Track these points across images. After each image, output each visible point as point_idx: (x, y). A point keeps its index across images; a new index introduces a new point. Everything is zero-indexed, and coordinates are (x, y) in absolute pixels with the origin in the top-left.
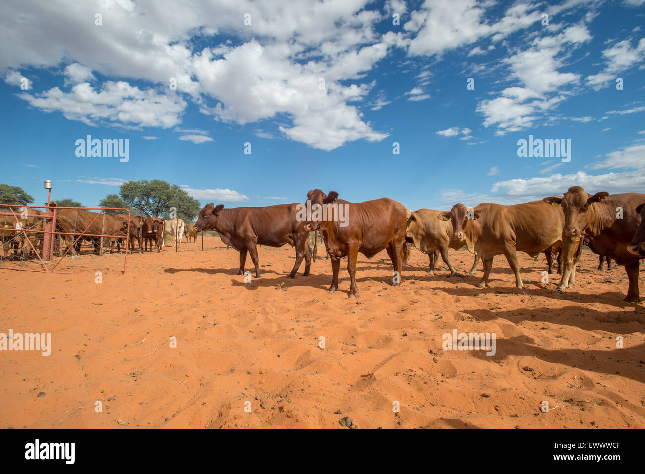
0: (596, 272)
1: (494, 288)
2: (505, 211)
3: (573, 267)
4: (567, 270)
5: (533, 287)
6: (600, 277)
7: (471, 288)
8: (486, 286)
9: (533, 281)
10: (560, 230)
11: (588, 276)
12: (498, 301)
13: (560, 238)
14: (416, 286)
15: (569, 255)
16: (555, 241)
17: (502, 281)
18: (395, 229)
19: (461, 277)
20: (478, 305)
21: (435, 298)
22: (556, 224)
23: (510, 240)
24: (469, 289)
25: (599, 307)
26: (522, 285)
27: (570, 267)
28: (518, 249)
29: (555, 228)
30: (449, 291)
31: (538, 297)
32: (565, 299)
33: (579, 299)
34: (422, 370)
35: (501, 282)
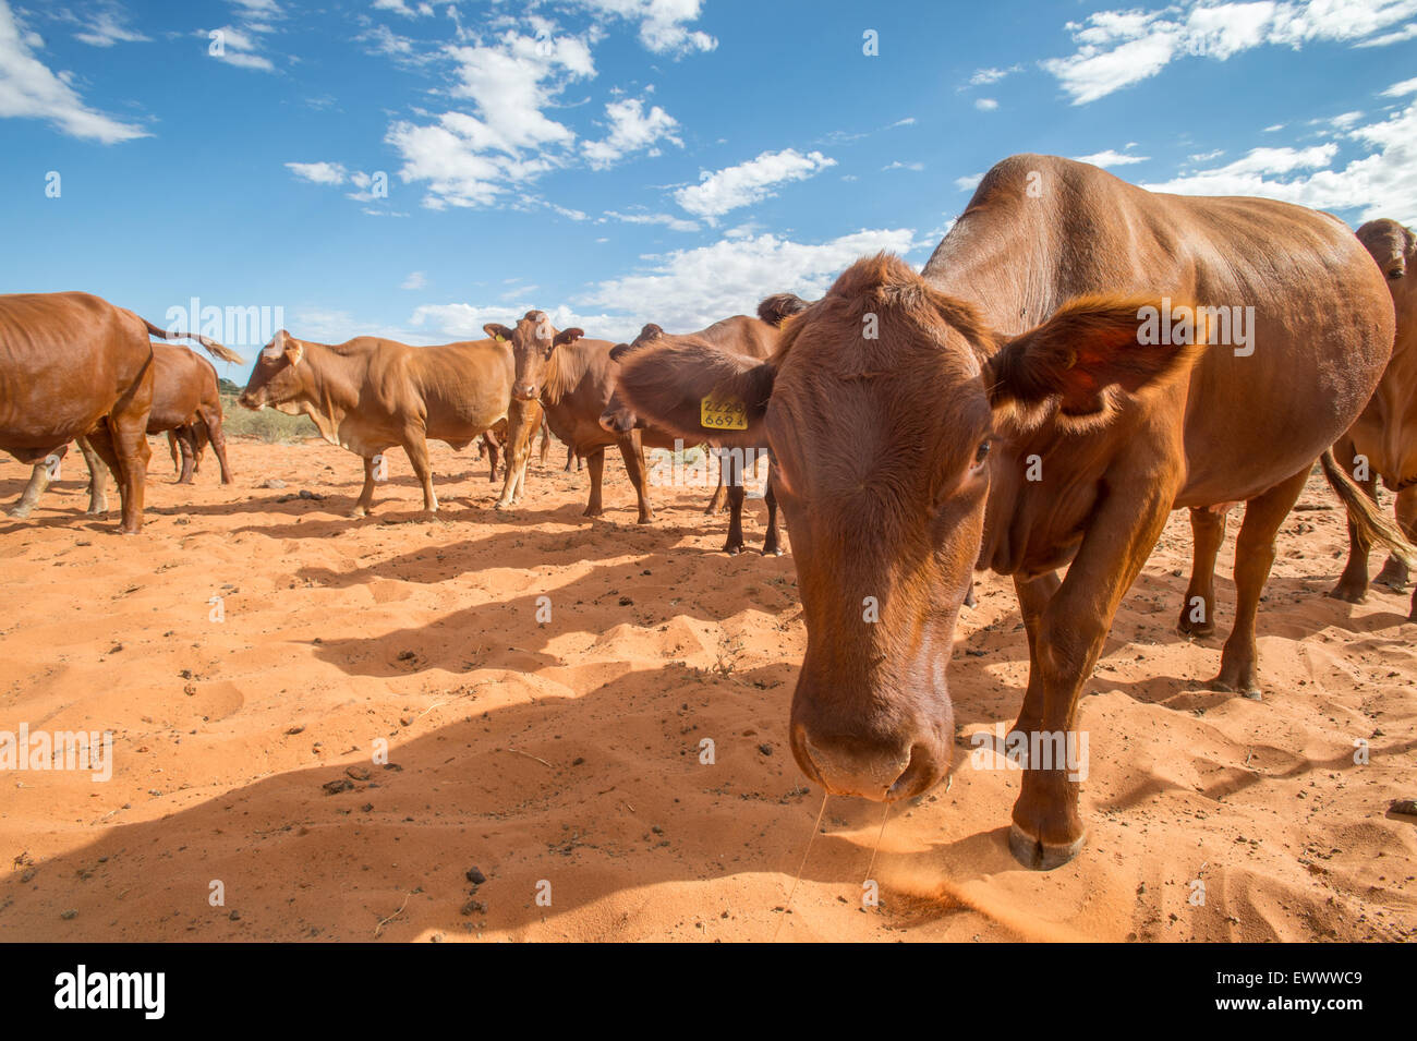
0: (562, 474)
1: (380, 517)
2: (409, 356)
3: (522, 467)
4: (512, 472)
5: (456, 507)
6: (565, 483)
7: (330, 520)
8: (366, 513)
9: (459, 496)
10: (505, 401)
11: (548, 481)
12: (383, 539)
13: (504, 415)
14: (190, 529)
15: (517, 445)
16: (495, 420)
17: (400, 500)
18: (119, 382)
19: (317, 499)
20: (340, 552)
21: (234, 550)
22: (499, 389)
23: (416, 419)
24: (324, 523)
25: (550, 528)
26: (435, 506)
27: (518, 466)
28: (429, 435)
29: (497, 397)
30: (277, 532)
31: (459, 524)
32: (502, 522)
33: (523, 519)
34: (150, 722)
35: (397, 503)
